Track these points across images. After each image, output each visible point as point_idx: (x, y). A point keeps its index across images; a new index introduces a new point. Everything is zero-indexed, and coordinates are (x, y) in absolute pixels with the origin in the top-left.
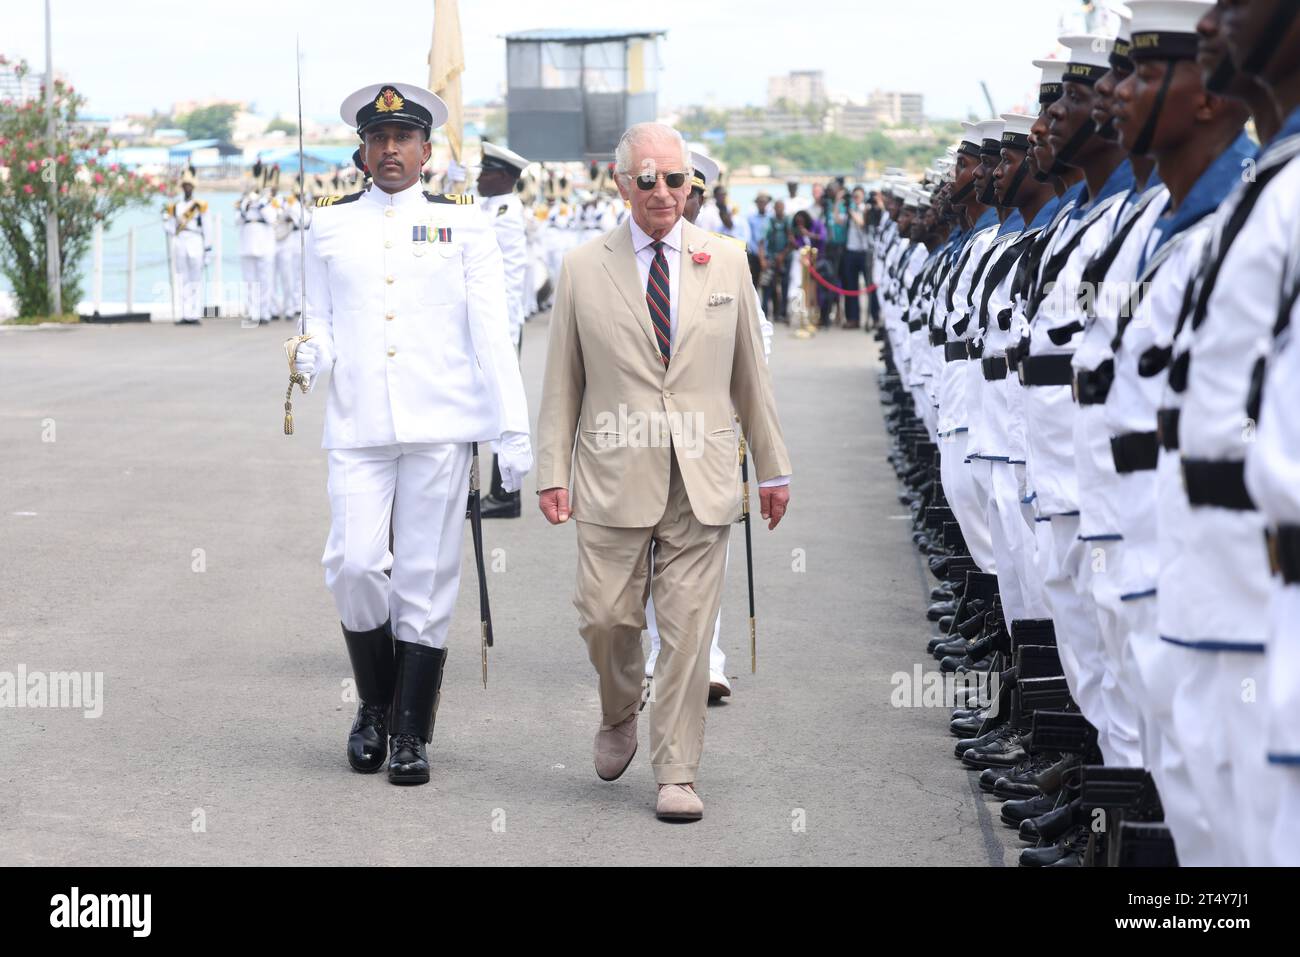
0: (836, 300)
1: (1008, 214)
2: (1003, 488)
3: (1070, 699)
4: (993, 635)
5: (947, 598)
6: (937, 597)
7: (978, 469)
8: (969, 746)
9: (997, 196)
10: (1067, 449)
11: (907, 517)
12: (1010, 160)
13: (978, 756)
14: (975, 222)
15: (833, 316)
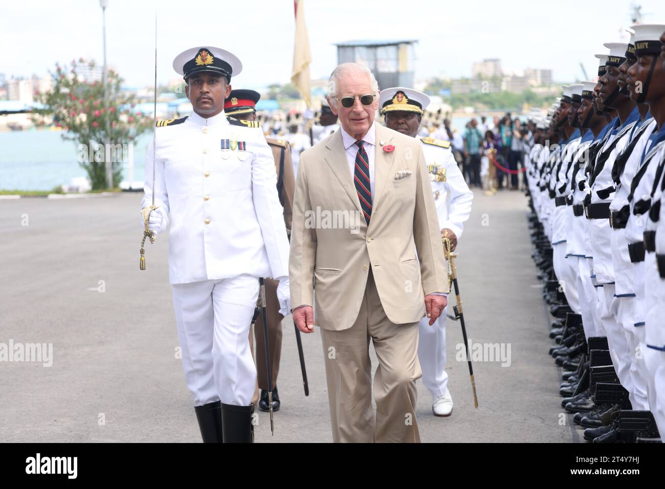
0: (507, 174)
1: (585, 132)
2: (583, 271)
3: (616, 376)
4: (580, 345)
5: (559, 327)
6: (554, 326)
7: (572, 261)
8: (568, 401)
9: (580, 123)
10: (608, 250)
11: (540, 286)
12: (586, 105)
13: (573, 406)
14: (570, 137)
15: (504, 183)
